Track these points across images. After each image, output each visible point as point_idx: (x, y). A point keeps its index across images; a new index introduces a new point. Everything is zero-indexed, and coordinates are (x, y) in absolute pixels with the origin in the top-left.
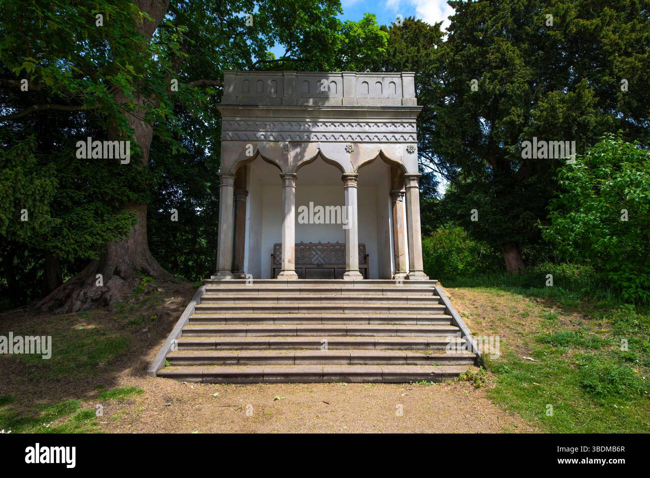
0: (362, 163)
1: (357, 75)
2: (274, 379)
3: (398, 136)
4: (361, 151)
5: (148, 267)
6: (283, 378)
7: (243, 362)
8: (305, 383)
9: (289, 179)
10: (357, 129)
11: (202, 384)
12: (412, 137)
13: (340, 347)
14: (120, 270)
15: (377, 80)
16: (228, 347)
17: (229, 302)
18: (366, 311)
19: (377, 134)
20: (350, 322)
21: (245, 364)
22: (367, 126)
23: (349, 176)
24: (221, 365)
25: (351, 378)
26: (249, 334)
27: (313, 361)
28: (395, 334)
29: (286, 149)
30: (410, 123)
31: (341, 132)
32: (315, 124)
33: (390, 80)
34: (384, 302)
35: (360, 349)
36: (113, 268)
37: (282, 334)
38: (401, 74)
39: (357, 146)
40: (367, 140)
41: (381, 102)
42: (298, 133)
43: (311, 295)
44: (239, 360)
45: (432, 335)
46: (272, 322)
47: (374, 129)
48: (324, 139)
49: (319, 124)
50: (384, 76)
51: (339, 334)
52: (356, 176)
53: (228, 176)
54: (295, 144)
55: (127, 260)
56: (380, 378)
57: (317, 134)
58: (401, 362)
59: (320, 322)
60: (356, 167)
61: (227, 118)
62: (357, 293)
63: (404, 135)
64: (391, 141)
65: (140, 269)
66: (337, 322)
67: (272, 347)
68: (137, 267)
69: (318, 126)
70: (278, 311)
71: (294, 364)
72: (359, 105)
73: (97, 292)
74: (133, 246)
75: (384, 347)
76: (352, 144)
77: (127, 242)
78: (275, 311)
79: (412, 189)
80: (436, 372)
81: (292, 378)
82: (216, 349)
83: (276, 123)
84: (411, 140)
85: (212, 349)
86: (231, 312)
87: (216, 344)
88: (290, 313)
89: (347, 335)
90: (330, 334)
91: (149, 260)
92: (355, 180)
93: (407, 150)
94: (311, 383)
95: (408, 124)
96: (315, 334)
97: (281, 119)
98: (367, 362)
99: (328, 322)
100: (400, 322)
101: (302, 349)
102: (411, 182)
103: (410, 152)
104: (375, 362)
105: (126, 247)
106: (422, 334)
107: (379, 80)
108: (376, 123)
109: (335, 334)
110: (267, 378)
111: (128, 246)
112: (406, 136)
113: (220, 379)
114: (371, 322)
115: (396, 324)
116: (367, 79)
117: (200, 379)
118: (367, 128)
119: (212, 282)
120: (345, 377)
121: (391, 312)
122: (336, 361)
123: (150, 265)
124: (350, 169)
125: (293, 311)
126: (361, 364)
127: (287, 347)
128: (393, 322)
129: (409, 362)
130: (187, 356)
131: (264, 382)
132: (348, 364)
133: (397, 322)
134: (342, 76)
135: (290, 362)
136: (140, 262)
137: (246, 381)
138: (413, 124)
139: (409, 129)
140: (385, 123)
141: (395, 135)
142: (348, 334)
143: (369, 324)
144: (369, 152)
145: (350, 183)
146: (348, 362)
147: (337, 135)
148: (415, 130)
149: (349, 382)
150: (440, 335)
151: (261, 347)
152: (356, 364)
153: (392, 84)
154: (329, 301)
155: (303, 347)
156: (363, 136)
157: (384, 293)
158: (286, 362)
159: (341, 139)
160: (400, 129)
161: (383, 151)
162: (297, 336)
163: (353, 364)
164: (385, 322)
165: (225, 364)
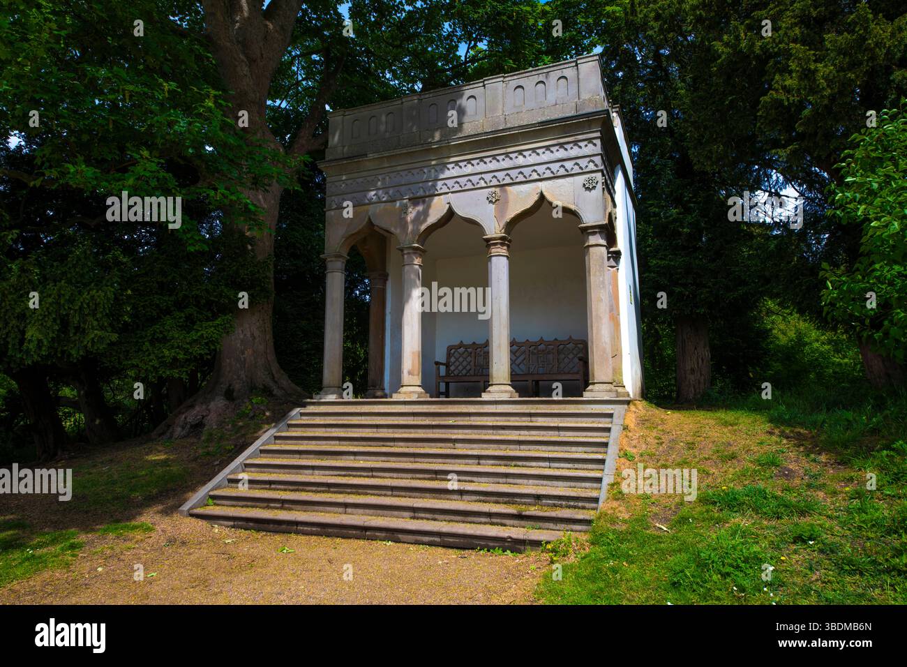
0: (512, 216)
1: (507, 79)
2: (309, 529)
3: (569, 165)
4: (511, 197)
5: (271, 384)
6: (319, 529)
7: (287, 506)
8: (343, 537)
9: (409, 253)
10: (506, 163)
11: (233, 529)
12: (593, 162)
13: (414, 494)
14: (233, 389)
15: (537, 79)
16: (282, 487)
17: (319, 429)
18: (485, 446)
19: (535, 168)
20: (453, 461)
21: (290, 509)
22: (521, 157)
23: (495, 239)
24: (264, 508)
25: (400, 536)
26: (316, 472)
27: (367, 511)
28: (504, 480)
29: (404, 210)
30: (590, 140)
31: (481, 173)
32: (444, 166)
33: (559, 74)
34: (522, 432)
35: (441, 499)
36: (224, 387)
37: (354, 473)
38: (576, 61)
39: (505, 191)
40: (521, 178)
41: (543, 114)
42: (421, 185)
43: (427, 421)
44: (284, 504)
45: (560, 483)
46: (352, 457)
47: (533, 159)
48: (457, 188)
49: (450, 166)
50: (548, 70)
51: (426, 476)
52: (502, 238)
53: (333, 259)
54: (415, 201)
55: (243, 376)
56: (437, 539)
57: (446, 182)
58: (483, 520)
59: (412, 459)
60: (502, 224)
61: (334, 179)
62: (493, 418)
63: (578, 161)
64: (559, 174)
65: (261, 386)
66: (435, 460)
67: (332, 490)
68: (257, 385)
69: (448, 169)
70: (369, 443)
71: (345, 513)
72: (509, 125)
73: (197, 416)
74: (252, 358)
75: (474, 498)
76: (498, 190)
77: (243, 353)
78: (365, 443)
79: (591, 249)
80: (514, 536)
81: (330, 530)
82: (270, 489)
83: (391, 175)
84: (591, 167)
85: (266, 489)
86: (314, 442)
87: (270, 482)
88: (383, 446)
89: (437, 479)
90: (414, 476)
91: (276, 376)
92: (502, 244)
93: (584, 185)
94: (350, 538)
95: (586, 143)
96: (395, 475)
97: (399, 168)
98: (436, 516)
99: (423, 460)
100: (524, 463)
101: (367, 494)
102: (590, 237)
103: (588, 189)
104: (448, 517)
105: (242, 359)
106: (545, 482)
107: (542, 78)
108: (534, 150)
109: (421, 476)
110: (301, 528)
111: (245, 359)
112: (583, 163)
113: (251, 524)
114: (482, 462)
115: (519, 466)
116: (521, 82)
117: (232, 523)
118: (521, 160)
119: (313, 404)
120: (393, 534)
121: (522, 447)
122: (396, 513)
123: (276, 382)
124: (493, 228)
125: (388, 444)
126: (428, 519)
127: (349, 490)
128: (513, 463)
129: (494, 520)
130: (228, 494)
131: (297, 533)
132: (411, 518)
133: (520, 463)
134: (484, 86)
135: (341, 510)
136: (262, 377)
137: (278, 530)
138: (594, 141)
139: (589, 149)
140: (548, 148)
141: (564, 163)
142: (439, 476)
143: (479, 464)
144: (521, 198)
145: (494, 251)
146: (412, 514)
147: (475, 179)
148: (598, 149)
149: (397, 541)
150: (573, 484)
151: (319, 489)
152: (422, 518)
153: (563, 80)
154: (443, 431)
155: (369, 491)
156: (513, 173)
157: (533, 419)
158: (336, 509)
159: (482, 184)
160: (575, 152)
161: (545, 193)
162: (373, 477)
163: (418, 518)
164: (502, 462)
165: (268, 507)
